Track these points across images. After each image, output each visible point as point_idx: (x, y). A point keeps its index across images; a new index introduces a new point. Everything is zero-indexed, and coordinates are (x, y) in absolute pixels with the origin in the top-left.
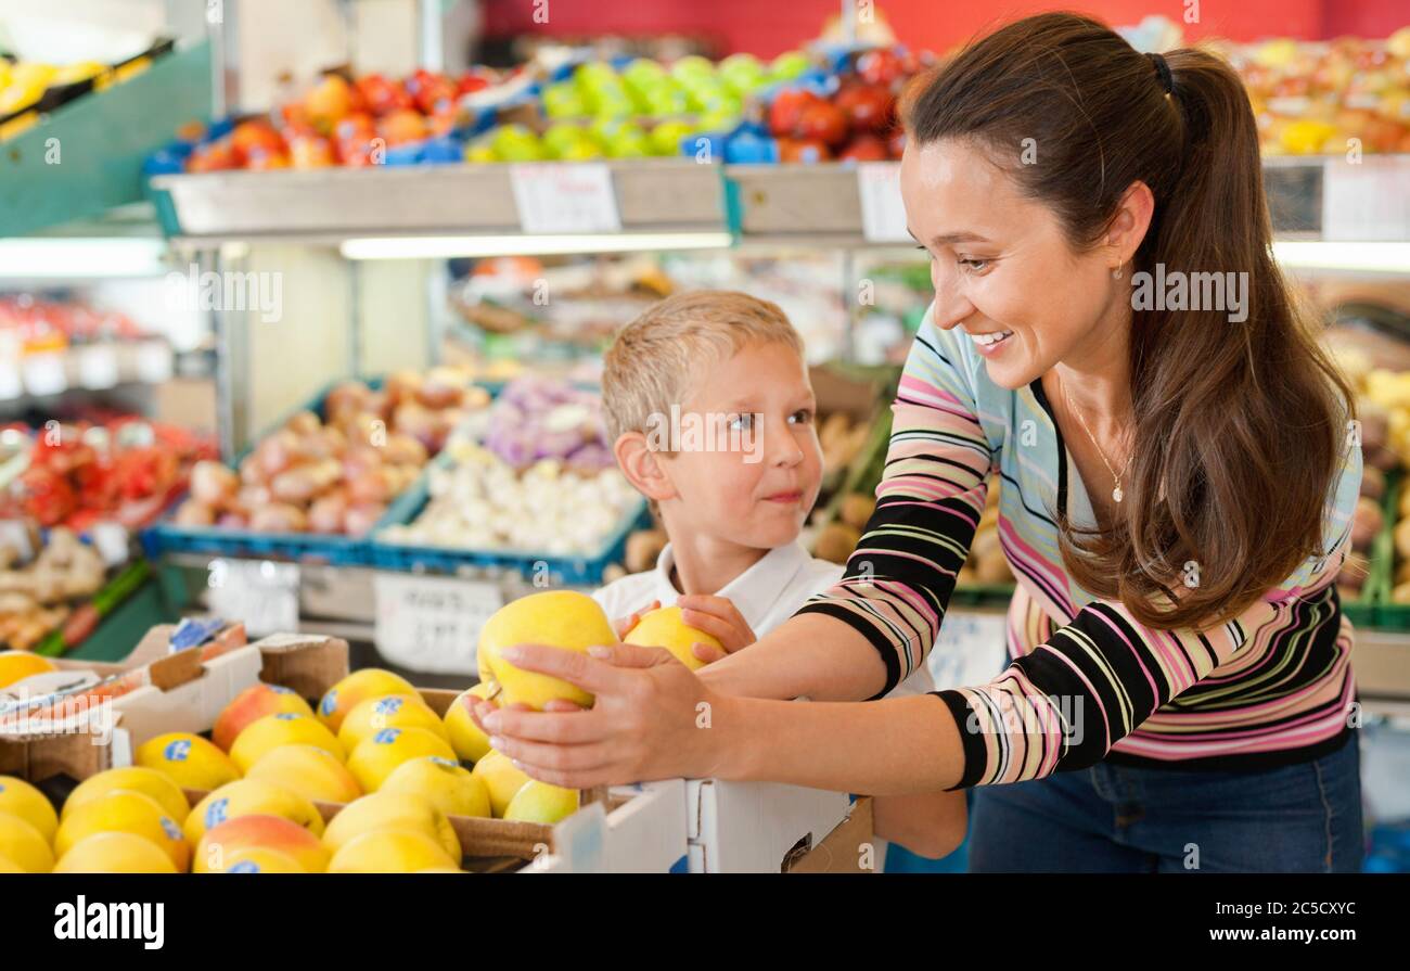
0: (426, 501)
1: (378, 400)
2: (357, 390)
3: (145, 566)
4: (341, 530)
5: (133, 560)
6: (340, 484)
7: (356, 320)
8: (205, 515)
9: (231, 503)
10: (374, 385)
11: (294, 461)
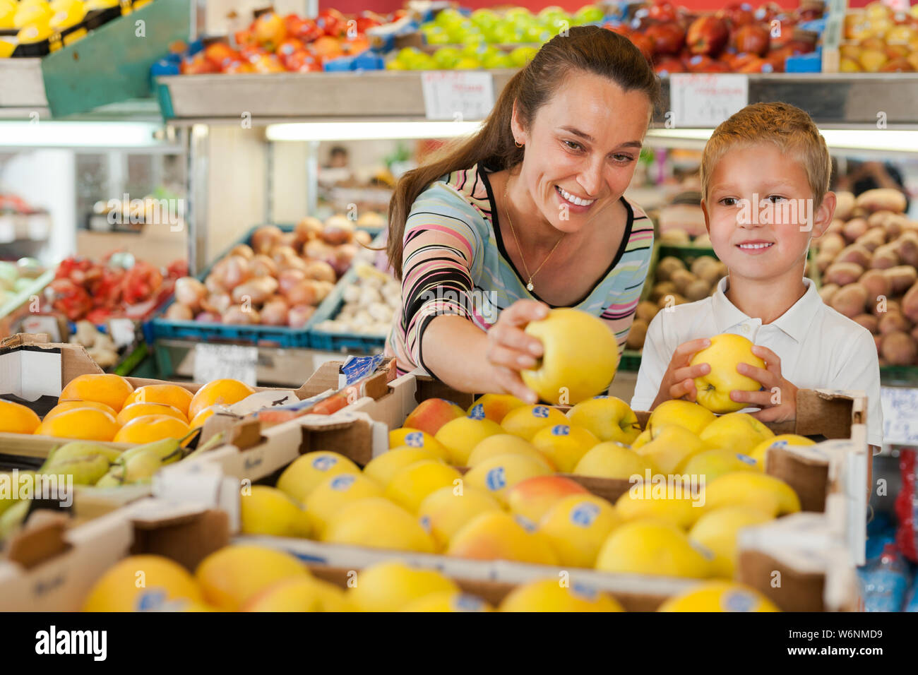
0: (342, 304)
1: (290, 238)
2: (274, 231)
3: (146, 348)
4: (285, 323)
5: (138, 343)
6: (278, 292)
7: (269, 185)
8: (188, 313)
9: (204, 304)
10: (286, 230)
11: (245, 278)
